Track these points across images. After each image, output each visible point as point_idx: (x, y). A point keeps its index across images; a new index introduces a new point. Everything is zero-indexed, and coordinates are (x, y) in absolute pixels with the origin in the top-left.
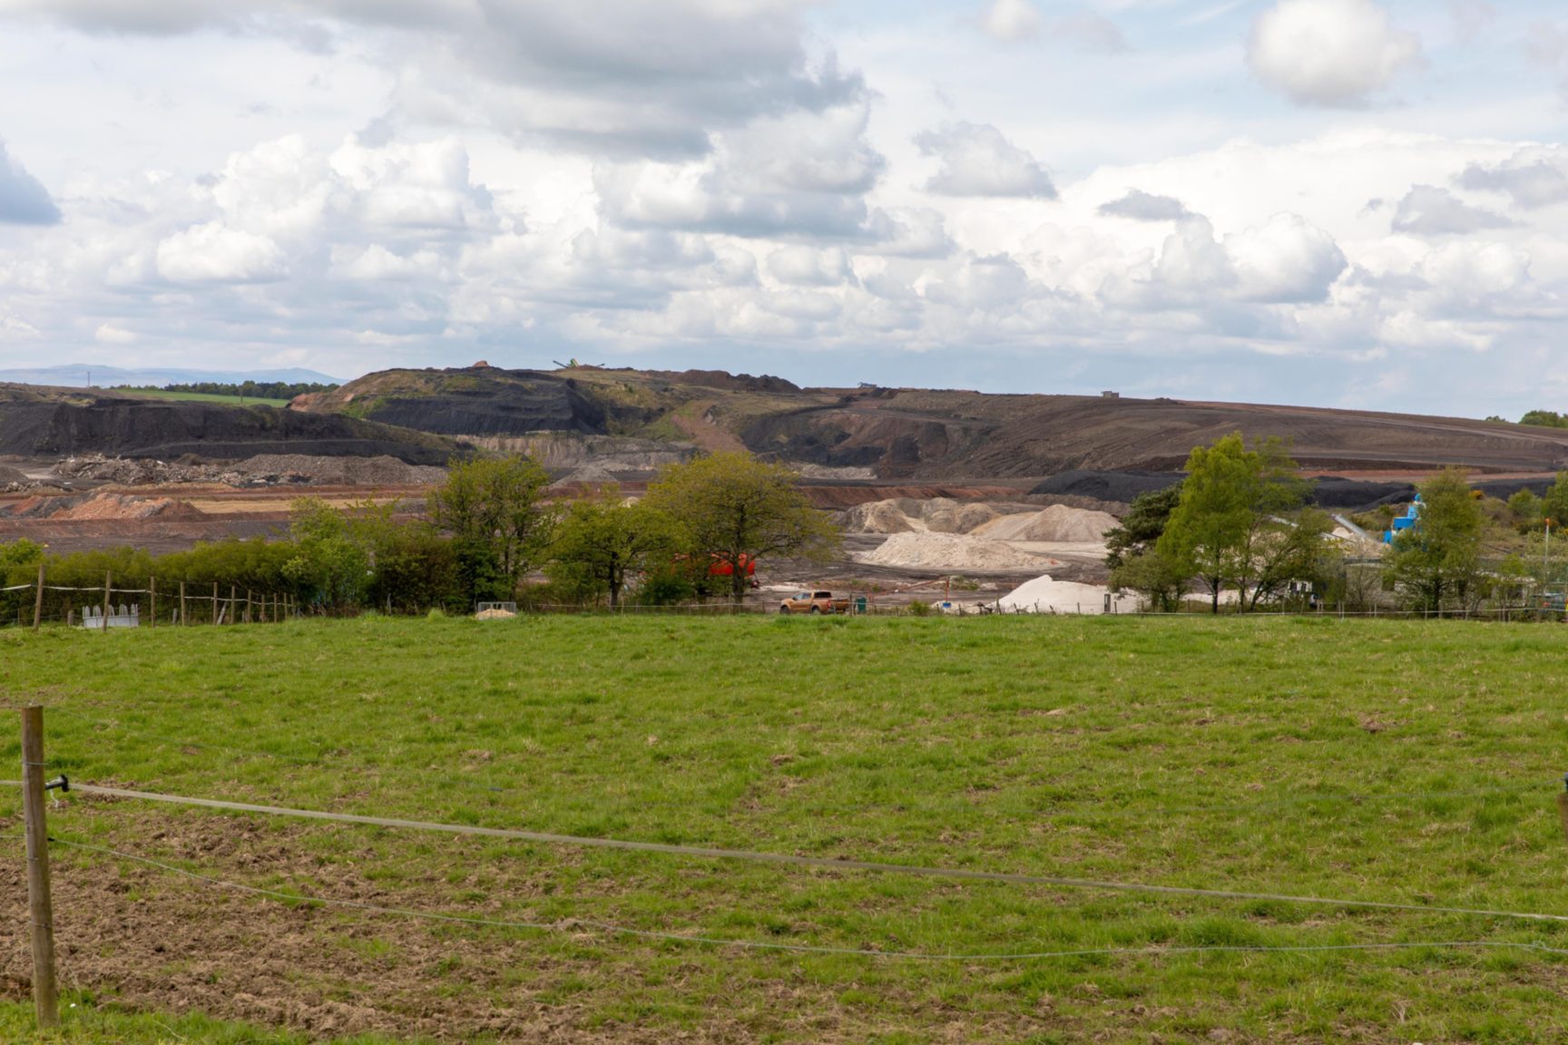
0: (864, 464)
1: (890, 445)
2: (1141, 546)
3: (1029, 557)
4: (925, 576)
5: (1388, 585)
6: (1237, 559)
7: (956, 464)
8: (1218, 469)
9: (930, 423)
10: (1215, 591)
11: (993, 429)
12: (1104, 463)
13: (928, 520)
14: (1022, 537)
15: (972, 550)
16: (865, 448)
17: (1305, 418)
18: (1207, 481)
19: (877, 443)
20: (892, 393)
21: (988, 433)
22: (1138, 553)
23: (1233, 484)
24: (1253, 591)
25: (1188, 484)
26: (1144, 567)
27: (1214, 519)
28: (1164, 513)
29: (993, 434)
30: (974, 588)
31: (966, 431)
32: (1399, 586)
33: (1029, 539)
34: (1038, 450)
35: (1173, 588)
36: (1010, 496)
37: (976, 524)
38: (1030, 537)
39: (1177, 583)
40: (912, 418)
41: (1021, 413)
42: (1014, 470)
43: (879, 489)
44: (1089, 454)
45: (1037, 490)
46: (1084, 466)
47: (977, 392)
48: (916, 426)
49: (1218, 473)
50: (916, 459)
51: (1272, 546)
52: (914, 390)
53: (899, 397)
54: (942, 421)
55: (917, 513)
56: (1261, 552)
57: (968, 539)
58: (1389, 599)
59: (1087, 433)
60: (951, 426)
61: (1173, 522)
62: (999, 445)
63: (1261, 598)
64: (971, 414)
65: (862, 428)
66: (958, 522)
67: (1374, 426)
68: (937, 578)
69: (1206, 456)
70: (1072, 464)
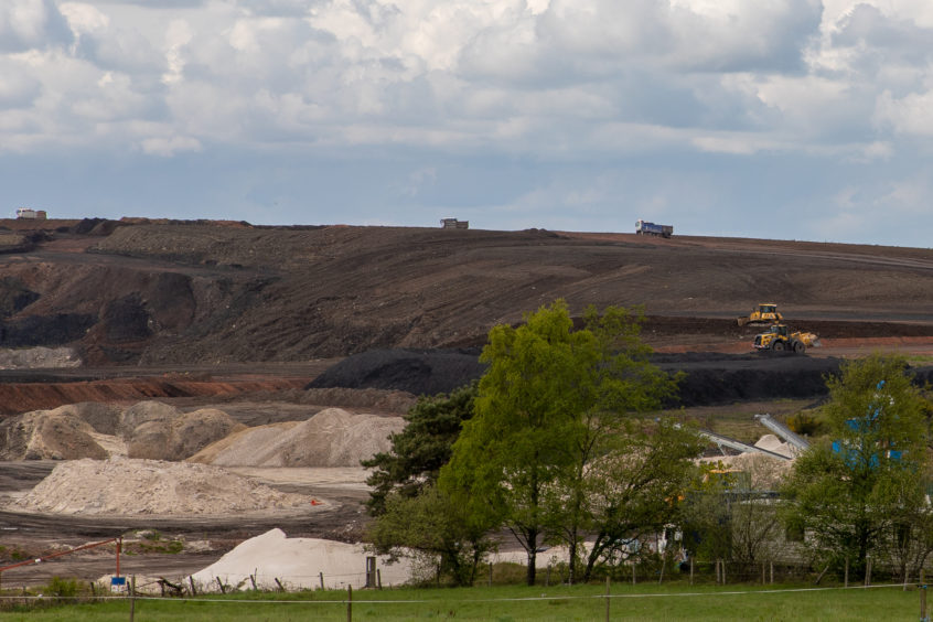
0: (62, 342)
1: (102, 309)
2: (421, 479)
3: (277, 494)
4: (104, 530)
5: (796, 531)
6: (564, 498)
7: (208, 339)
8: (530, 360)
9: (166, 275)
10: (533, 549)
11: (266, 283)
12: (441, 334)
13: (129, 437)
14: (277, 460)
15: (184, 487)
16: (62, 317)
17: (753, 257)
18: (513, 378)
19: (82, 308)
20: (108, 226)
21: (258, 289)
22: (413, 492)
23: (555, 383)
24: (589, 546)
25: (487, 384)
26: (420, 515)
27: (526, 437)
28: (454, 429)
29: (266, 291)
30: (176, 549)
31: (224, 285)
32: (809, 535)
33: (287, 463)
34: (339, 315)
35: (467, 544)
36: (278, 392)
37: (206, 442)
38: (289, 459)
39: (474, 536)
40: (138, 267)
41: (312, 256)
42: (300, 346)
43: (65, 386)
44: (418, 319)
45: (320, 382)
46: (409, 340)
47: (244, 224)
48: (145, 280)
49: (530, 366)
50: (145, 333)
51: (615, 477)
52: (146, 221)
53: (119, 233)
54: (186, 271)
55: (112, 426)
56: (600, 486)
57: (181, 469)
58: (792, 553)
59: (414, 286)
60: (200, 278)
61: (462, 444)
62: (277, 307)
63: (601, 559)
64: (234, 259)
65: (58, 283)
66: (178, 439)
67: (857, 267)
68: (117, 533)
69: (513, 339)
70: (390, 338)
